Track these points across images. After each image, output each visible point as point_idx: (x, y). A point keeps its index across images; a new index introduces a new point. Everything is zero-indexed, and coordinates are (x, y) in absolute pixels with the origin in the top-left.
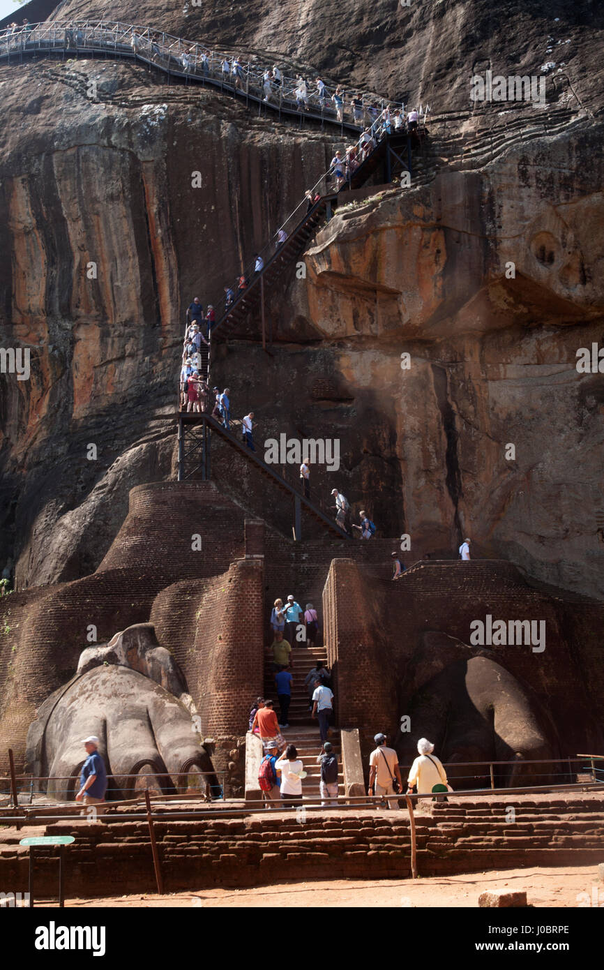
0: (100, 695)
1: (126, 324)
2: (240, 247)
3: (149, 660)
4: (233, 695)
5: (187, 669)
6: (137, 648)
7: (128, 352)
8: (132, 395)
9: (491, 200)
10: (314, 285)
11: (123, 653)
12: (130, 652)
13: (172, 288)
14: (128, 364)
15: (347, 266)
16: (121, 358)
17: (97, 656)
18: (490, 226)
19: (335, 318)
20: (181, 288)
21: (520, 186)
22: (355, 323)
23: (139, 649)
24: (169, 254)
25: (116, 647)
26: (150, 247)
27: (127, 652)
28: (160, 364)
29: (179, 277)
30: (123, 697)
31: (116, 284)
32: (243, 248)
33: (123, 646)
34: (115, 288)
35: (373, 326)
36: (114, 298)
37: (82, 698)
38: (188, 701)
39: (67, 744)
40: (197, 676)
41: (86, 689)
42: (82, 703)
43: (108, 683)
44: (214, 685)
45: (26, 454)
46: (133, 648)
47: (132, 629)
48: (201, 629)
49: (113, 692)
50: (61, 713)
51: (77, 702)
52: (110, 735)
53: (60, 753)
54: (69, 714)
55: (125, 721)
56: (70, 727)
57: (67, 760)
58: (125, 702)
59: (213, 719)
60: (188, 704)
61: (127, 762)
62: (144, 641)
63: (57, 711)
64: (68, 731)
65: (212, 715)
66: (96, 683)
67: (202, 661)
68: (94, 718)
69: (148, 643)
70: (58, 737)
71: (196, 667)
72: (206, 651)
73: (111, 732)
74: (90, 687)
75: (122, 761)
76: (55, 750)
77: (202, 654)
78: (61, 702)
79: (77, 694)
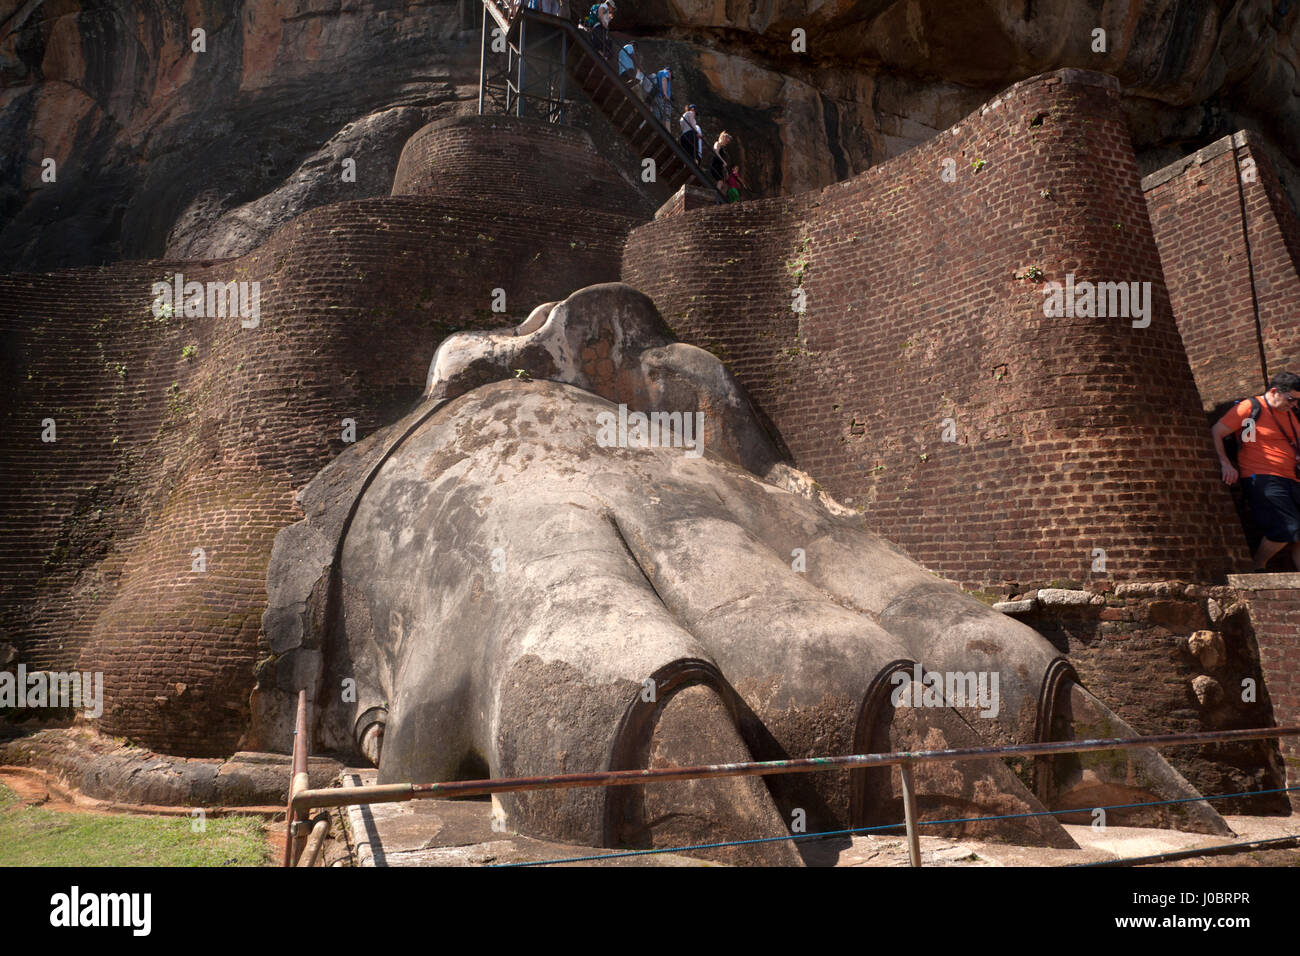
0: (548, 448)
3: (652, 373)
4: (1144, 445)
5: (781, 399)
6: (613, 343)
7: (344, 6)
8: (356, 58)
11: (570, 353)
12: (589, 353)
14: (345, 23)
16: (334, 13)
17: (490, 353)
22: (727, 8)
23: (618, 345)
25: (549, 334)
27: (580, 350)
28: (409, 20)
30: (625, 456)
33: (569, 336)
35: (753, 17)
37: (482, 455)
38: (799, 486)
39: (501, 591)
40: (833, 415)
41: (484, 432)
42: (490, 466)
43: (557, 420)
44: (1038, 416)
45: (148, 136)
46: (598, 341)
47: (596, 291)
48: (818, 297)
49: (586, 444)
50: (405, 497)
51: (469, 465)
52: (658, 567)
53: (454, 625)
54: (446, 500)
55: (694, 522)
56: (482, 538)
57: (571, 658)
58: (640, 472)
59: (1064, 522)
60: (804, 491)
61: (827, 670)
62: (630, 327)
63: (383, 493)
64: (474, 550)
65: (1053, 511)
66: (515, 417)
67: (850, 375)
68: (575, 509)
69: (642, 331)
70: (413, 571)
71: (824, 394)
72: (866, 346)
73: (661, 557)
74: (500, 427)
75: (796, 663)
76: (400, 616)
77: (846, 358)
78: (390, 472)
79: (457, 445)
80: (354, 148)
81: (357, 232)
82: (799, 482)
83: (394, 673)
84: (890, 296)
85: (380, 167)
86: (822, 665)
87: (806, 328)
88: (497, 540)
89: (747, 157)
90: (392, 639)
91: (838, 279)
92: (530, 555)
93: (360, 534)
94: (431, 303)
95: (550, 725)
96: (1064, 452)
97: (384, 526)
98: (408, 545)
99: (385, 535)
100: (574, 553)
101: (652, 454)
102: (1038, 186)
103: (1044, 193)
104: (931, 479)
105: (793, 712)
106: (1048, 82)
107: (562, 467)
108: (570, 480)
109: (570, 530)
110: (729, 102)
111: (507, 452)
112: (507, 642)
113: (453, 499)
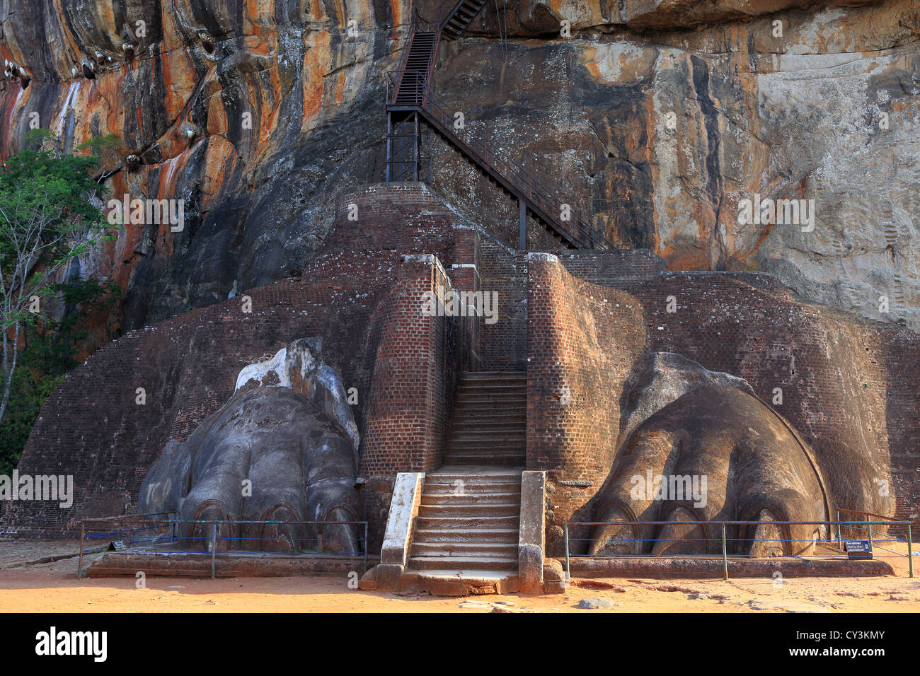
0: (250, 421)
3: (312, 381)
6: (301, 367)
7: (357, 59)
8: (359, 102)
12: (293, 372)
16: (351, 65)
17: (255, 375)
19: (579, 5)
22: (602, 10)
25: (279, 365)
27: (290, 371)
33: (286, 365)
35: (622, 13)
36: (344, 2)
45: (255, 172)
55: (269, 453)
68: (237, 448)
82: (353, 430)
101: (289, 421)
107: (249, 430)
108: (249, 436)
110: (605, 86)
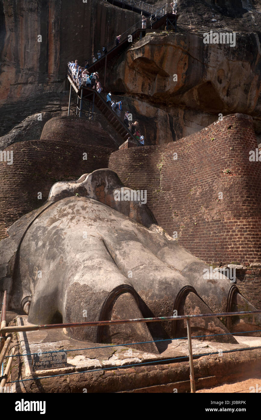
0: (85, 218)
1: (29, 70)
2: (93, 45)
4: (258, 223)
5: (154, 205)
6: (105, 186)
7: (29, 82)
8: (32, 97)
9: (207, 50)
10: (129, 66)
11: (92, 189)
12: (98, 189)
13: (56, 58)
14: (29, 86)
15: (152, 56)
16: (26, 83)
17: (68, 188)
18: (206, 60)
19: (135, 84)
20: (60, 59)
21: (218, 48)
22: (142, 88)
23: (107, 187)
24: (56, 43)
25: (86, 183)
26: (48, 37)
27: (95, 188)
28: (48, 87)
29: (60, 54)
30: (107, 221)
31: (27, 50)
32: (95, 46)
33: (92, 184)
34: (26, 52)
35: (149, 91)
36: (25, 57)
37: (64, 219)
38: (159, 231)
39: (68, 262)
40: (169, 210)
41: (65, 212)
42: (67, 223)
43: (87, 210)
44: (228, 213)
46: (101, 186)
47: (101, 171)
48: (166, 175)
49: (96, 217)
50: (40, 232)
51: (60, 222)
52: (116, 255)
53: (53, 272)
54: (53, 233)
55: (127, 242)
56: (63, 245)
57: (89, 284)
58: (112, 226)
59: (235, 244)
60: (160, 233)
61: (165, 288)
62: (110, 182)
63: (34, 230)
64: (61, 248)
65: (232, 241)
66: (75, 208)
67: (174, 198)
68: (92, 237)
69: (114, 183)
70: (42, 254)
71: (167, 204)
72: (179, 190)
73: (117, 252)
74: (70, 211)
75: (156, 286)
76: (37, 268)
77: (173, 193)
78: (36, 223)
79: (57, 216)
80: (30, 124)
81: (29, 151)
82: (159, 230)
83: (35, 286)
84: (187, 176)
85: (37, 130)
86: (164, 287)
87: (162, 184)
88: (68, 246)
89: (147, 131)
90: (34, 275)
91: (172, 170)
92: (78, 251)
93: (26, 242)
94: (51, 172)
95: (82, 304)
96: (236, 224)
97: (34, 240)
98: (41, 246)
99: (34, 243)
100: (91, 250)
101: (115, 220)
102: (229, 146)
103: (231, 148)
104: (197, 230)
105: (155, 301)
106: (232, 117)
107: (88, 224)
108: (91, 228)
109: (90, 243)
110: (142, 115)
111: (72, 219)
112: (70, 278)
113: (55, 232)
